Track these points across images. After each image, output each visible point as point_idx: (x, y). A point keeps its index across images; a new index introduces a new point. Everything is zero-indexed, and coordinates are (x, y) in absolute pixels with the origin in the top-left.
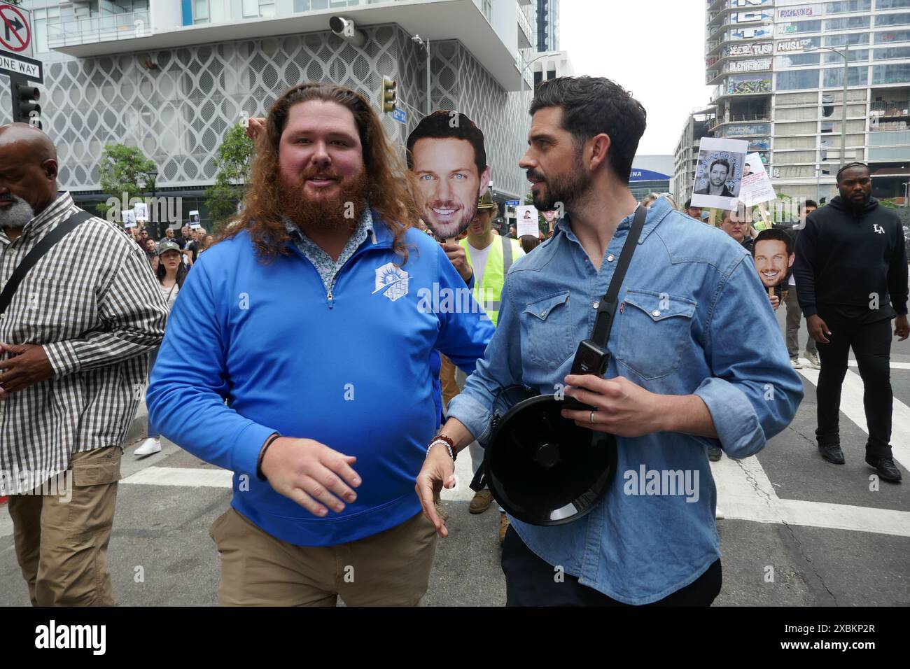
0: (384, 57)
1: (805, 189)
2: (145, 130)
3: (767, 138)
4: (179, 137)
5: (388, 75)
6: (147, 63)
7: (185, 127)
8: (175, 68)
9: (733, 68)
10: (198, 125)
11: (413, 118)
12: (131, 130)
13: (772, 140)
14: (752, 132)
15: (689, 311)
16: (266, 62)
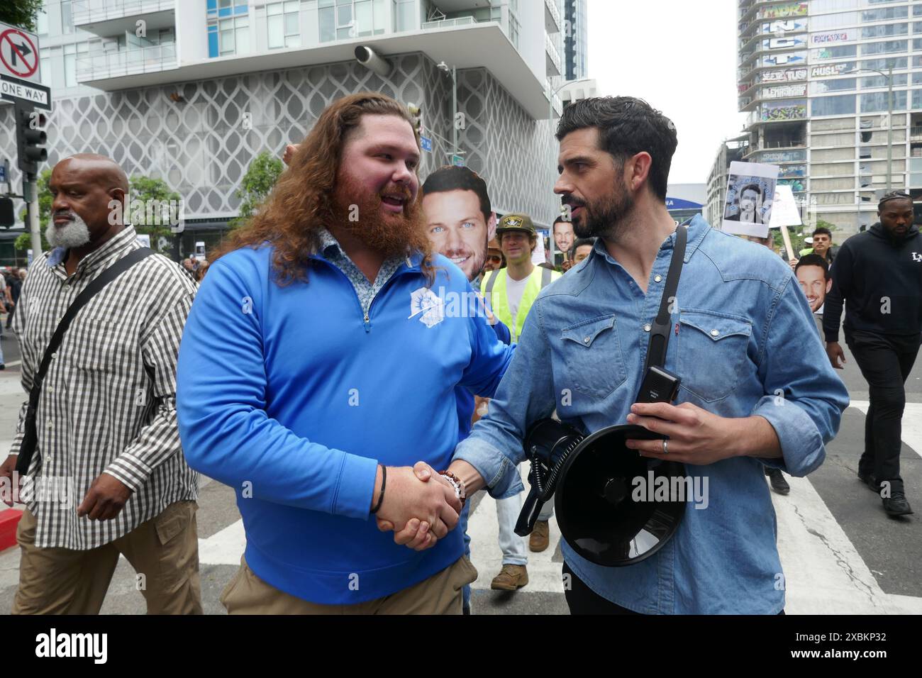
0: (410, 86)
1: (845, 216)
2: (170, 162)
3: (803, 165)
4: (204, 167)
5: (415, 103)
6: (173, 95)
7: (210, 159)
8: (201, 100)
9: (767, 94)
10: (223, 157)
11: (439, 148)
12: (156, 162)
13: (808, 167)
14: (787, 159)
15: (746, 329)
16: (291, 93)
